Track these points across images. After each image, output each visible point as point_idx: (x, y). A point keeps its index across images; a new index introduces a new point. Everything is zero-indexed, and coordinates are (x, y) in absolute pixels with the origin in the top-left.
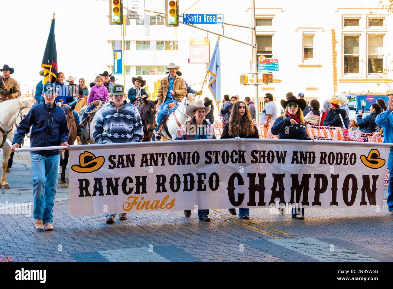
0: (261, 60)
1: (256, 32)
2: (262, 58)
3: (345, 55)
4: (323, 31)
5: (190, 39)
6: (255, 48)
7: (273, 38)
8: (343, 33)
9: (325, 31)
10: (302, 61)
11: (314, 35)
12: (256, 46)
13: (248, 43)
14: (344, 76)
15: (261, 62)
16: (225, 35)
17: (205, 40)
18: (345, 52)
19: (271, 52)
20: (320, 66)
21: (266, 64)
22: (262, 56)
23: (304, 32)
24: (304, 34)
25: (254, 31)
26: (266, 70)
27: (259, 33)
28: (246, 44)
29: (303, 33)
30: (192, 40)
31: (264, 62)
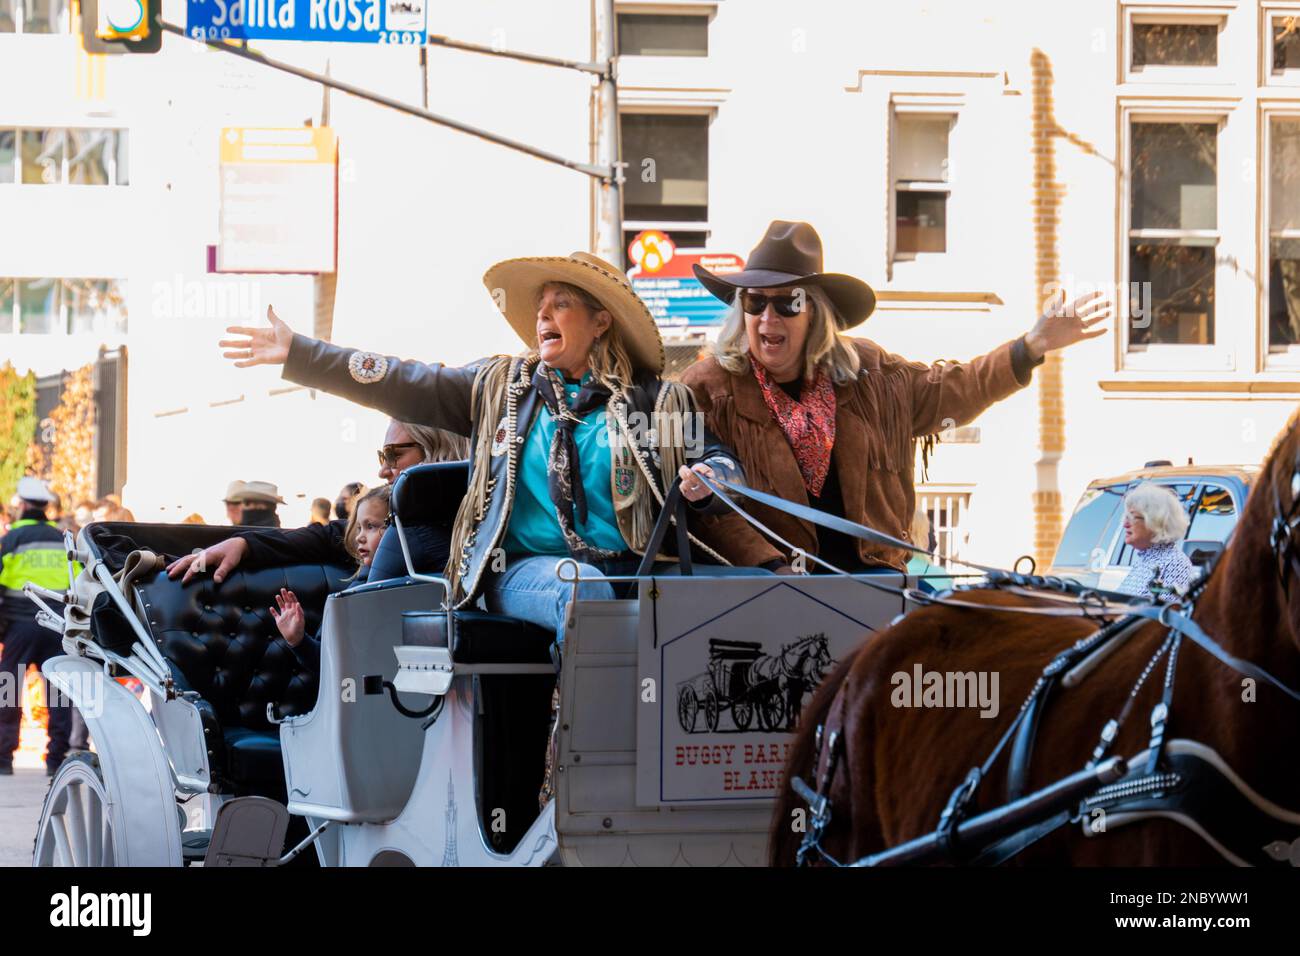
0: (644, 260)
1: (620, 94)
2: (652, 249)
3: (1136, 233)
4: (1007, 93)
5: (225, 131)
6: (611, 190)
7: (714, 130)
8: (1123, 103)
9: (1017, 93)
10: (885, 267)
11: (955, 116)
12: (620, 179)
13: (568, 158)
14: (1131, 359)
15: (645, 275)
16: (432, 110)
17: (309, 133)
18: (1137, 222)
19: (699, 213)
20: (989, 298)
21: (676, 284)
22: (651, 239)
23: (896, 99)
24: (899, 109)
25: (607, 86)
26: (675, 321)
27: (634, 99)
28: (561, 162)
29: (892, 104)
30: (232, 137)
31: (667, 271)
